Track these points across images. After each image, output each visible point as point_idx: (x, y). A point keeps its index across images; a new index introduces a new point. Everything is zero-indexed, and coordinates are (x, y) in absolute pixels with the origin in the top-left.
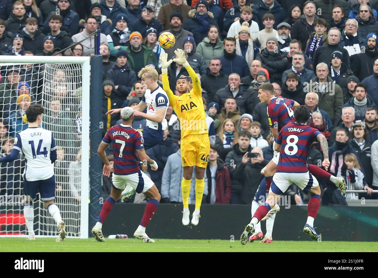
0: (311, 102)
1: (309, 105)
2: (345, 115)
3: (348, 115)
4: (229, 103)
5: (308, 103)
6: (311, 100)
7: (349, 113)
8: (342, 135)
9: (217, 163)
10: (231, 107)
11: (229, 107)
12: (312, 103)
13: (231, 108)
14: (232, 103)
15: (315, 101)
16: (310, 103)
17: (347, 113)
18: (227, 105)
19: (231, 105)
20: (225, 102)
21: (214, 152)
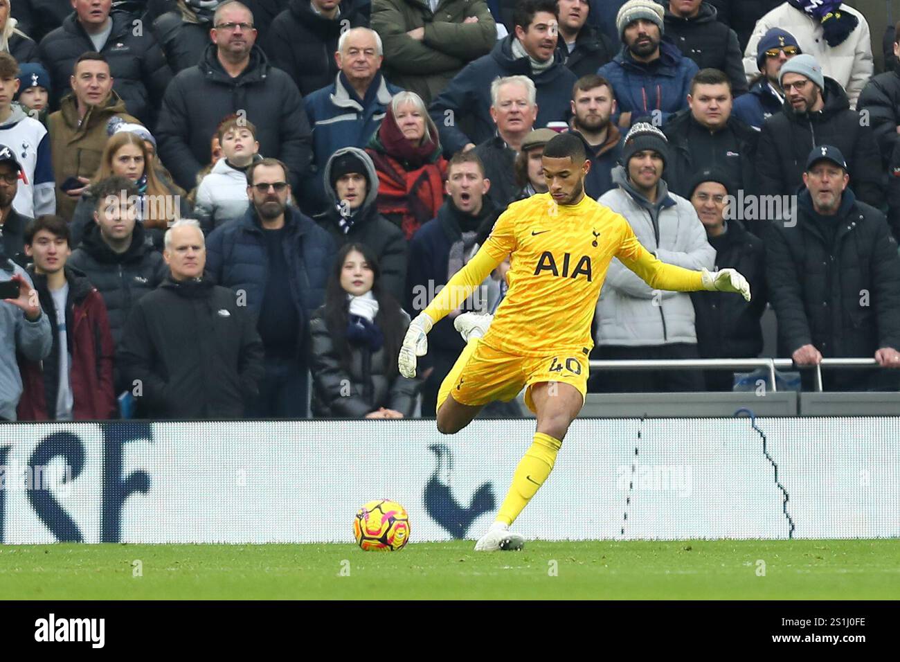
0: (361, 62)
1: (356, 74)
2: (505, 110)
3: (514, 107)
4: (88, 76)
5: (351, 66)
6: (362, 57)
7: (518, 102)
8: (470, 177)
9: (66, 275)
10: (95, 88)
11: (90, 90)
12: (365, 65)
13: (94, 93)
14: (100, 77)
15: (374, 57)
16: (356, 65)
17: (510, 102)
18: (79, 84)
19: (95, 82)
20: (72, 72)
21: (58, 243)
